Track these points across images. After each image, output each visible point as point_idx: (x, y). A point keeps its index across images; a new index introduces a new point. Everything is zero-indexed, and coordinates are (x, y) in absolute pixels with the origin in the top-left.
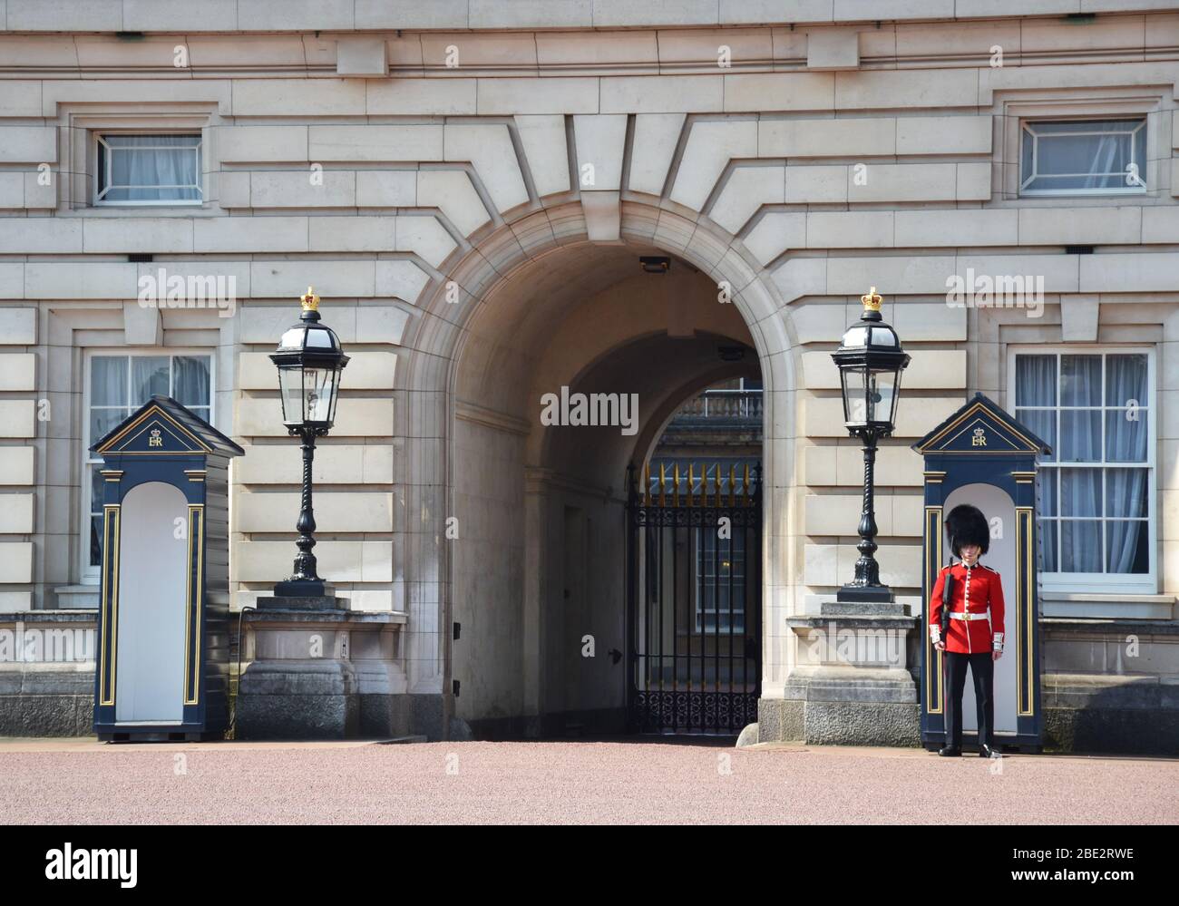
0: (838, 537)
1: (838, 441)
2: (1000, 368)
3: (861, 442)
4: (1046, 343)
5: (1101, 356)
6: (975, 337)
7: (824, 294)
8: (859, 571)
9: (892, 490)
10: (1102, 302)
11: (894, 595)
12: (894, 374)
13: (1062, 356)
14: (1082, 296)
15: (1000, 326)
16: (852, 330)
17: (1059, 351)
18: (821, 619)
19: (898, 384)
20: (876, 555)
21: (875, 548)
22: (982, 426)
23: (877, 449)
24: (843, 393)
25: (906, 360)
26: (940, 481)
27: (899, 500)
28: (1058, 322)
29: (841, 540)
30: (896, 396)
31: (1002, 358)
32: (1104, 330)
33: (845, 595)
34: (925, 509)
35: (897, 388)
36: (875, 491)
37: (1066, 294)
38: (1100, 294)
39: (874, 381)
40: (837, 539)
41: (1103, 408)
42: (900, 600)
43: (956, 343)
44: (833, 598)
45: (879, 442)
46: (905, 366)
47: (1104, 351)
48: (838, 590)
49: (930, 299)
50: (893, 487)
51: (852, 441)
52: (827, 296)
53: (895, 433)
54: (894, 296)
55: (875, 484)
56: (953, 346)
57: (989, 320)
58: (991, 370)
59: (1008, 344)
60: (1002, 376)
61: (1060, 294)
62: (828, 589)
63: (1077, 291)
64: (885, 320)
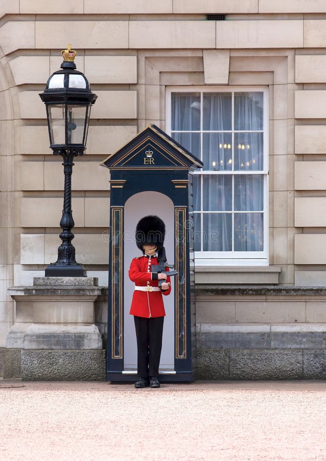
0: (45, 228)
1: (44, 157)
2: (161, 104)
3: (62, 158)
4: (193, 85)
5: (230, 94)
6: (142, 81)
7: (34, 48)
8: (61, 253)
9: (85, 193)
10: (232, 55)
11: (85, 271)
12: (85, 108)
13: (204, 94)
14: (218, 51)
15: (160, 72)
16: (55, 75)
17: (202, 90)
18: (34, 289)
19: (88, 116)
20: (73, 242)
21: (72, 237)
22: (152, 149)
23: (74, 164)
24: (48, 122)
25: (94, 98)
26: (122, 187)
27: (90, 201)
28: (201, 70)
29: (47, 230)
30: (87, 125)
31: (162, 96)
32: (233, 76)
33: (51, 271)
34: (111, 209)
35: (88, 118)
36: (72, 194)
37: (207, 49)
38: (230, 49)
39: (71, 113)
40: (43, 230)
41: (233, 131)
42: (91, 274)
43: (129, 85)
44: (42, 274)
45: (75, 158)
46: (93, 102)
47: (233, 90)
48: (46, 268)
49: (110, 53)
50: (85, 191)
51: (55, 157)
52: (36, 49)
53: (87, 152)
54: (85, 50)
55: (72, 189)
56: (127, 87)
57: (152, 68)
58: (154, 105)
59: (166, 86)
60: (162, 110)
61: (202, 49)
62: (38, 267)
63: (215, 47)
64: (78, 69)
